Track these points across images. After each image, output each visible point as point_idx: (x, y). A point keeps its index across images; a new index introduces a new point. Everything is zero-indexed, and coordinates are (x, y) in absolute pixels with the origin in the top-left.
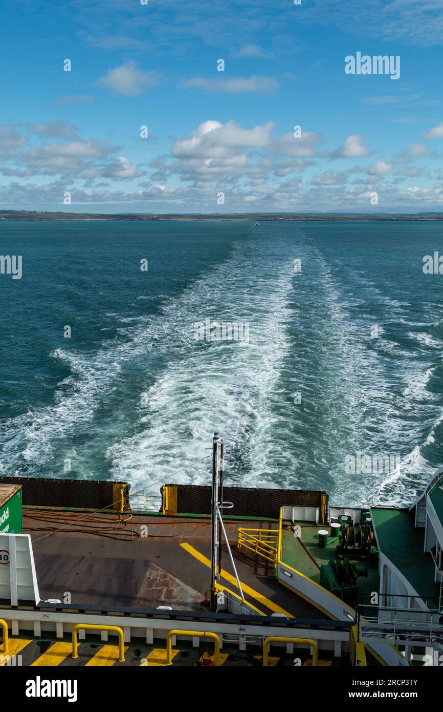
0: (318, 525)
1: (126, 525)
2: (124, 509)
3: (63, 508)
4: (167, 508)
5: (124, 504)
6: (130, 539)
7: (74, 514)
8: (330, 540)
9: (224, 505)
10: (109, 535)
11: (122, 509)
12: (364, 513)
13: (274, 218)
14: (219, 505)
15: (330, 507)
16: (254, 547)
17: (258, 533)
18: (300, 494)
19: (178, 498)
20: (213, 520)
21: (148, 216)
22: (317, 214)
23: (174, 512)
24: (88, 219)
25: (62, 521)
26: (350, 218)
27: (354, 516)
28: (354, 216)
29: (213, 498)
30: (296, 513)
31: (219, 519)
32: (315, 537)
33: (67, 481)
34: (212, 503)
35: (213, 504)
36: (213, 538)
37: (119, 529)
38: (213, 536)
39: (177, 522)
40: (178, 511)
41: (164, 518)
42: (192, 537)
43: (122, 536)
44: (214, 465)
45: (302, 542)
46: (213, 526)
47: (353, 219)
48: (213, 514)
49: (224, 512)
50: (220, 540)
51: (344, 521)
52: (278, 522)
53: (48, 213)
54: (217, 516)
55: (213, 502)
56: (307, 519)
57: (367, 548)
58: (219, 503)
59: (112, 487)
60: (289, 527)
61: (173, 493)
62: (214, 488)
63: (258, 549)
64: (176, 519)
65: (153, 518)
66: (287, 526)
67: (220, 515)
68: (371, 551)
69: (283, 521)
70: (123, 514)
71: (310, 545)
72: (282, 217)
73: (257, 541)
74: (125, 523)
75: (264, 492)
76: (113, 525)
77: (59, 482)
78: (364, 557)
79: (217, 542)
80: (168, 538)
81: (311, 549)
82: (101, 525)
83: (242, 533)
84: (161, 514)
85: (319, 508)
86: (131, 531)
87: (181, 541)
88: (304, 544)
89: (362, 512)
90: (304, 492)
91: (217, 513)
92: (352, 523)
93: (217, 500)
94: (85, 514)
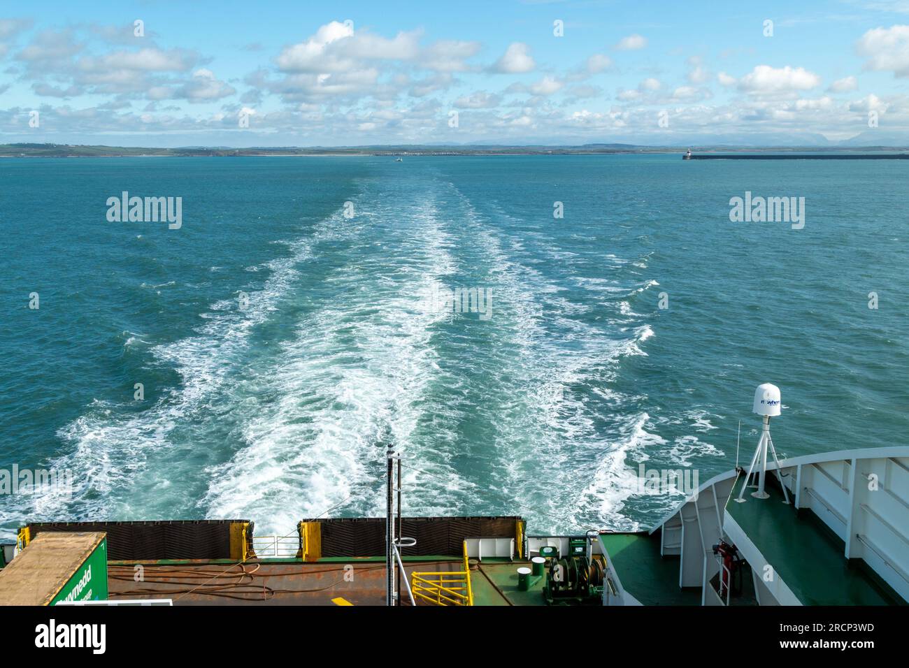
0: (515, 562)
1: (252, 579)
2: (247, 556)
3: (159, 561)
4: (307, 552)
5: (247, 550)
6: (261, 598)
7: (176, 568)
8: (533, 581)
9: (404, 542)
10: (231, 595)
11: (244, 557)
12: (573, 542)
13: (398, 151)
14: (397, 542)
15: (529, 537)
16: (435, 597)
17: (438, 577)
18: (488, 522)
19: (322, 537)
20: (389, 563)
21: (227, 151)
22: (452, 147)
23: (316, 557)
24: (144, 155)
25: (161, 580)
26: (494, 152)
27: (561, 546)
28: (500, 150)
29: (389, 533)
30: (484, 547)
31: (396, 561)
32: (512, 577)
33: (164, 523)
34: (387, 540)
35: (389, 541)
36: (390, 587)
37: (245, 585)
38: (389, 585)
39: (324, 569)
40: (323, 555)
41: (305, 566)
42: (347, 589)
43: (249, 594)
44: (389, 489)
45: (496, 585)
46: (390, 571)
47: (497, 153)
48: (389, 555)
49: (404, 552)
50: (399, 590)
51: (547, 555)
52: (462, 561)
53: (85, 147)
54: (393, 557)
55: (389, 538)
56: (498, 554)
57: (583, 588)
58: (397, 539)
59: (229, 527)
60: (476, 567)
61: (315, 531)
62: (389, 520)
63: (441, 598)
64: (321, 566)
65: (289, 566)
66: (474, 565)
67: (399, 556)
68: (591, 591)
69: (470, 558)
70: (245, 564)
71: (507, 588)
72: (406, 151)
73: (439, 589)
74: (251, 576)
75: (439, 522)
76: (235, 581)
77: (151, 525)
78: (580, 600)
79: (395, 594)
80: (314, 593)
81: (510, 594)
82: (219, 582)
83: (417, 579)
84: (300, 560)
85: (513, 539)
86: (263, 587)
87: (332, 595)
88: (499, 588)
89: (570, 540)
90: (493, 518)
91: (393, 553)
92: (559, 556)
93: (393, 536)
94: (193, 568)
